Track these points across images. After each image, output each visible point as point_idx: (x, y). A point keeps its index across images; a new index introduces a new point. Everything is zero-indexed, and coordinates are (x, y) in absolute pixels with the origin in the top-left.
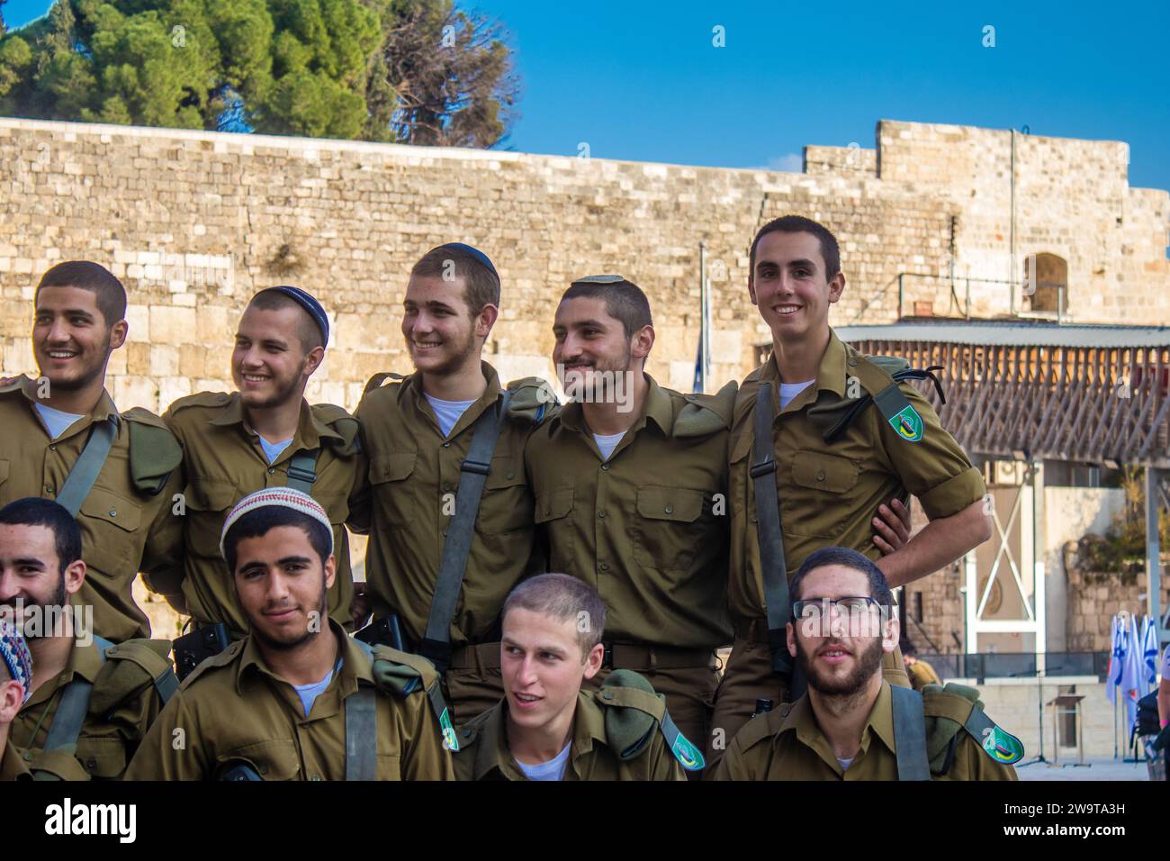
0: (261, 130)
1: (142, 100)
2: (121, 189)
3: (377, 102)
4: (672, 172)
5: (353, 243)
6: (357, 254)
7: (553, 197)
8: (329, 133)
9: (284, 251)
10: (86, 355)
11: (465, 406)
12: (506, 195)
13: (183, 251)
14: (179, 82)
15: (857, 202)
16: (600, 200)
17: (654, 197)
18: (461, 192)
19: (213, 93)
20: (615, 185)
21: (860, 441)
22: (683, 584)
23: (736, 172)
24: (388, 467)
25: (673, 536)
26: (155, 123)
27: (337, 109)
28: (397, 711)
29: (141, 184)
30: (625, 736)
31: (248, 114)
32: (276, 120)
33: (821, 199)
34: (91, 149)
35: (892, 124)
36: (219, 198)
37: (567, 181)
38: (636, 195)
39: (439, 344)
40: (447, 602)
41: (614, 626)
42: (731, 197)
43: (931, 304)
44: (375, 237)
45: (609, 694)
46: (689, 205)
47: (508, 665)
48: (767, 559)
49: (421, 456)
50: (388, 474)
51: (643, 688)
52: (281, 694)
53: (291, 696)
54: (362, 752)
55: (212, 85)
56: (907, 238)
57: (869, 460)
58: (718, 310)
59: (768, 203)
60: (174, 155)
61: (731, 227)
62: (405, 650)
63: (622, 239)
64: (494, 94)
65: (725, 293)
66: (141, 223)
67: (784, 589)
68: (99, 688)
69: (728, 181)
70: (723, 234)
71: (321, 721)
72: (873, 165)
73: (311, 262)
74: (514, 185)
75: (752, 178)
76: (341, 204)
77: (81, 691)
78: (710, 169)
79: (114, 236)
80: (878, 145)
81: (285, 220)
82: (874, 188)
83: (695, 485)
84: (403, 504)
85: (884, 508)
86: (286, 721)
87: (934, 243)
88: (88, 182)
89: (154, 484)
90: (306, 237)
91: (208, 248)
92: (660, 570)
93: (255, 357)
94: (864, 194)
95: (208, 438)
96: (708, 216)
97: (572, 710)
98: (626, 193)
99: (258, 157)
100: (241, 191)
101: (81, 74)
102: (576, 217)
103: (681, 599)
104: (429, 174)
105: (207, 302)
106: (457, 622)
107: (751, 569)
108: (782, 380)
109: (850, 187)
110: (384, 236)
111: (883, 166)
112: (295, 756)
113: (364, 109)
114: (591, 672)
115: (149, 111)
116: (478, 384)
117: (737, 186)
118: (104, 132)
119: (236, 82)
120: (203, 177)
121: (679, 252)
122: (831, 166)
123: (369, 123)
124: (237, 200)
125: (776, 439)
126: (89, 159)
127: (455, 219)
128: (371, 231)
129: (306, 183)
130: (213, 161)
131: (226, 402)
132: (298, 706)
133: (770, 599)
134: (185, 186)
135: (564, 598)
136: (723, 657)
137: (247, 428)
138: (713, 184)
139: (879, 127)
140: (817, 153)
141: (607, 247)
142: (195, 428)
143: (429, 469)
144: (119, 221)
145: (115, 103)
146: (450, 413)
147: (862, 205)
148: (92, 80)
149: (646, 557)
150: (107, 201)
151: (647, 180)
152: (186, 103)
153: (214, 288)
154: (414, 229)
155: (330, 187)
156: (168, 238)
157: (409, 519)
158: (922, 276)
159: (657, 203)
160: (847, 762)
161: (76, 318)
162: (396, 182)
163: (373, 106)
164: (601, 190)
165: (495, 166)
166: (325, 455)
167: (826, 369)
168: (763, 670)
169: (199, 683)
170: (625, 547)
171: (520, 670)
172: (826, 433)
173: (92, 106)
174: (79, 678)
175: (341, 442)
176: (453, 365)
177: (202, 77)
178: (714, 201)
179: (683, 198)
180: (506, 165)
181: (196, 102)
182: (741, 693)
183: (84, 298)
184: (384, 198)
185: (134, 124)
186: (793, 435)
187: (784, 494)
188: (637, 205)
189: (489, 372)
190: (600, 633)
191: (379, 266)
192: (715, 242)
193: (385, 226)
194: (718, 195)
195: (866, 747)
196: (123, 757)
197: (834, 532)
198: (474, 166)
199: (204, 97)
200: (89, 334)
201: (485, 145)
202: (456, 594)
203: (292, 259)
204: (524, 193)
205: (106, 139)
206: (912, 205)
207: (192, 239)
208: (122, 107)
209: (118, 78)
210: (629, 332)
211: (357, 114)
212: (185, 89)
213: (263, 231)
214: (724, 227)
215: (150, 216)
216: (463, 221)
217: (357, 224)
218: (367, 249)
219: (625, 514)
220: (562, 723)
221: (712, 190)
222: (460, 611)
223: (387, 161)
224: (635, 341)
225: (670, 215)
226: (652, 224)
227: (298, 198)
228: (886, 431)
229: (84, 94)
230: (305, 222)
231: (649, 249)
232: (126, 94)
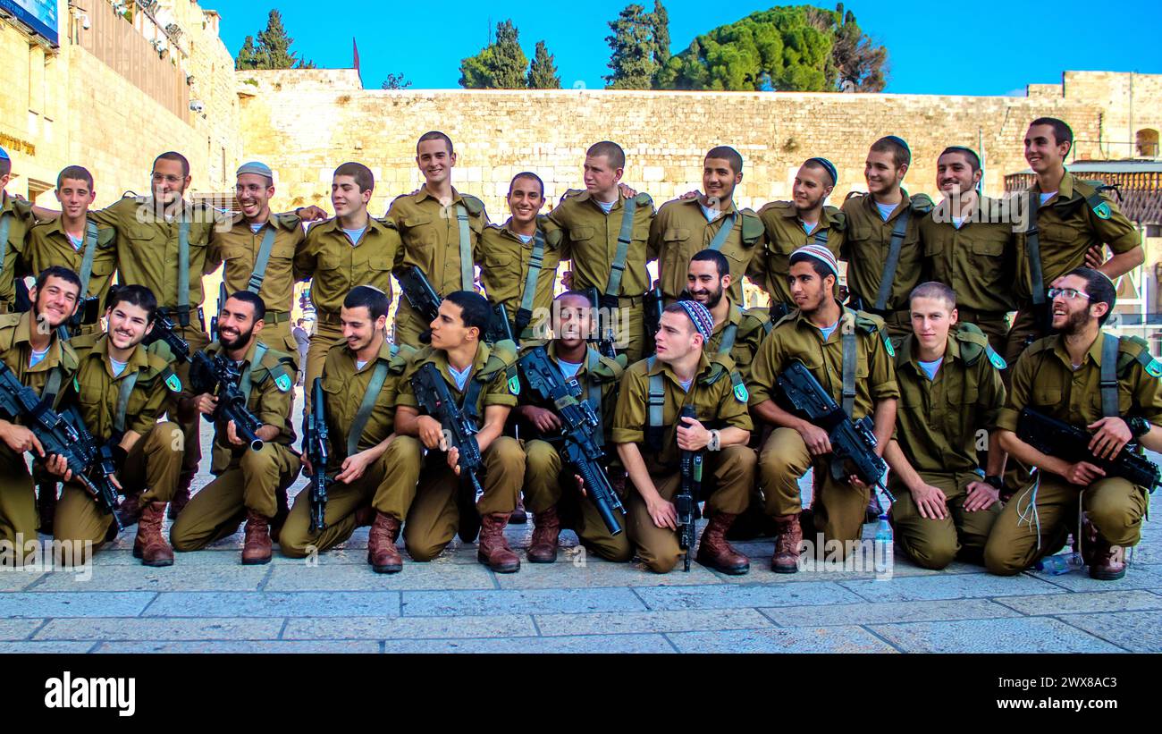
0: (779, 90)
1: (728, 80)
2: (721, 118)
3: (829, 75)
4: (965, 99)
5: (820, 137)
6: (823, 142)
7: (909, 113)
8: (809, 90)
9: (790, 141)
10: (724, 188)
11: (894, 207)
12: (888, 113)
13: (747, 143)
14: (744, 72)
15: (1053, 109)
16: (931, 113)
17: (956, 111)
18: (868, 112)
19: (758, 76)
20: (938, 106)
21: (1079, 219)
22: (992, 285)
23: (995, 98)
24: (858, 234)
25: (988, 261)
26: (734, 90)
27: (811, 79)
28: (866, 340)
29: (729, 116)
30: (970, 355)
31: (773, 83)
32: (785, 85)
33: (1035, 108)
34: (708, 102)
35: (1070, 73)
36: (762, 120)
37: (916, 105)
38: (947, 110)
39: (880, 181)
40: (885, 293)
41: (960, 302)
42: (992, 109)
43: (1089, 154)
44: (830, 134)
45: (962, 336)
46: (972, 114)
47: (916, 323)
48: (1033, 272)
49: (874, 229)
50: (859, 237)
51: (977, 333)
52: (815, 332)
53: (819, 333)
54: (850, 357)
55: (758, 72)
56: (1078, 124)
57: (1083, 228)
58: (987, 160)
59: (1010, 111)
60: (742, 103)
61: (992, 123)
62: (864, 310)
63: (941, 130)
64: (881, 69)
65: (990, 153)
66: (729, 132)
67: (1041, 286)
68: (740, 327)
69: (991, 102)
70: (989, 126)
71: (832, 344)
72: (1061, 91)
73: (802, 146)
74: (892, 108)
75: (1002, 100)
76: (814, 120)
77: (733, 329)
78: (983, 97)
79: (718, 138)
80: (1064, 82)
81: (790, 128)
82: (1061, 102)
83: (997, 239)
84: (866, 250)
85: (1091, 250)
86: (818, 345)
87: (1091, 126)
88: (707, 116)
89: (752, 242)
90: (799, 135)
91: (758, 142)
92: (982, 277)
93: (802, 188)
94: (1056, 106)
95: (781, 222)
96: (981, 118)
97: (945, 342)
98: (943, 109)
99: (778, 102)
100: (771, 117)
101: (703, 72)
102: (920, 121)
103: (991, 291)
104: (853, 105)
105: (758, 164)
106: (889, 301)
107: (1026, 278)
108: (1041, 192)
109: (1050, 102)
110: (834, 134)
111: (1066, 92)
112: (821, 358)
113: (824, 79)
114: (953, 322)
115: (731, 85)
116: (899, 198)
117: (995, 104)
118: (711, 95)
119: (768, 70)
120: (755, 112)
121: (968, 135)
122: (1041, 93)
123: (826, 85)
124: (769, 121)
125: (1038, 219)
126: (707, 106)
127: (865, 124)
128: (828, 131)
129: (799, 112)
130: (759, 104)
131: (789, 206)
132: (822, 337)
133: (1035, 291)
134: (748, 116)
135: (937, 291)
136: (1011, 317)
137: (799, 218)
138: (984, 104)
139: (1064, 74)
140: (1033, 88)
141: (934, 134)
142: (776, 218)
143: (877, 234)
144: (719, 132)
145: (717, 82)
146: (887, 210)
147: (1056, 110)
148: (707, 73)
149: (976, 272)
150: (715, 123)
151: (953, 104)
152: (747, 80)
153: (760, 158)
154: (847, 130)
155: (809, 113)
156: (740, 138)
157: (868, 257)
158: (1085, 141)
159: (957, 114)
160: (1076, 367)
161: (721, 172)
162: (839, 110)
163: (828, 77)
164: (931, 109)
165: (883, 101)
166: (831, 231)
167: (1063, 186)
168: (1030, 322)
169: (783, 326)
170: (967, 266)
171: (923, 324)
172: (1063, 215)
173: (708, 84)
174: (732, 323)
175: (838, 224)
176: (887, 190)
177: (754, 69)
178: (984, 111)
179: (970, 111)
180: (888, 100)
181: (751, 80)
182: (1020, 333)
183: (724, 163)
184: (834, 117)
185: (725, 90)
186: (1047, 218)
187: (1042, 243)
188: (948, 115)
189: (903, 192)
190: (954, 305)
191: (832, 147)
192: (985, 130)
193: (834, 129)
194: (986, 109)
195: (1086, 362)
196: (750, 356)
197: (1066, 260)
198: (873, 101)
199: (754, 77)
200: (726, 179)
201: (878, 91)
202: (889, 289)
203: (793, 145)
204: (896, 112)
205: (714, 97)
206: (1080, 109)
207: (751, 138)
208: (720, 84)
209: (718, 72)
210: (974, 170)
211: (821, 81)
212: (746, 74)
213: (781, 133)
214: (989, 123)
215: (733, 129)
216: (869, 125)
217: (821, 129)
218: (826, 139)
219: (967, 252)
220: (940, 348)
221: (983, 107)
222: (891, 297)
223: (835, 101)
224: (975, 175)
225: (964, 119)
226: (955, 123)
227: (796, 118)
228: (1092, 214)
229: (704, 79)
230: (799, 128)
231: (954, 134)
232: (722, 78)
